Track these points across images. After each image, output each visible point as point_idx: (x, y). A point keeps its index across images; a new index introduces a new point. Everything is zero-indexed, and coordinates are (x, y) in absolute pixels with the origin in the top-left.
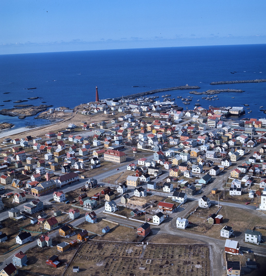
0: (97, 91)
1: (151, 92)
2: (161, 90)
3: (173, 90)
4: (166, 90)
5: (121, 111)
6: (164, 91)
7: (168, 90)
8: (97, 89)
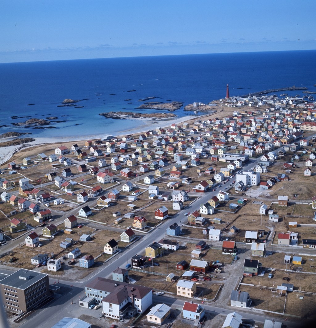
0: (228, 88)
1: (266, 92)
2: (272, 91)
3: (282, 90)
4: (276, 91)
5: (262, 105)
6: (275, 91)
7: (278, 91)
8: (228, 86)
